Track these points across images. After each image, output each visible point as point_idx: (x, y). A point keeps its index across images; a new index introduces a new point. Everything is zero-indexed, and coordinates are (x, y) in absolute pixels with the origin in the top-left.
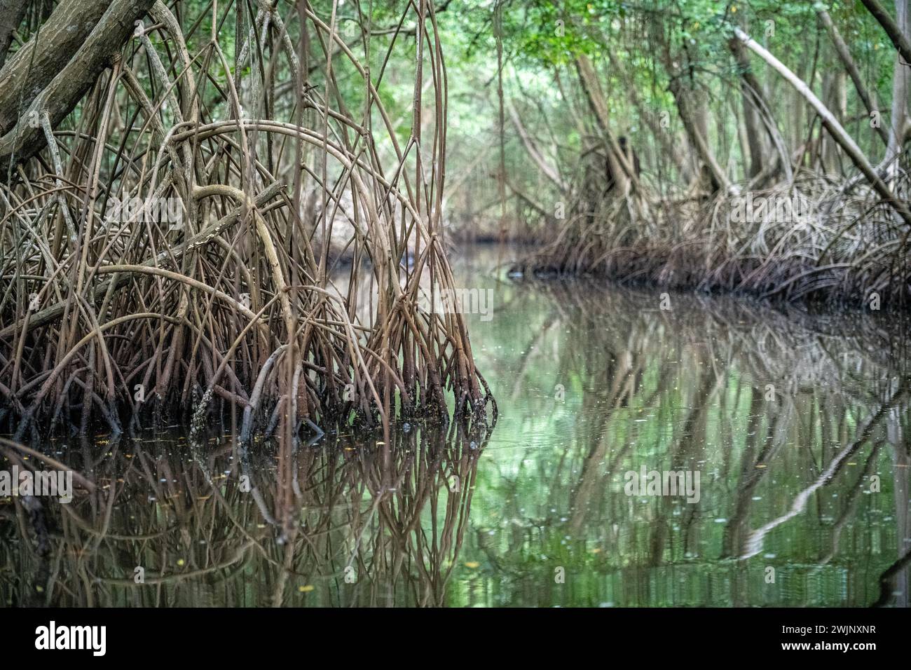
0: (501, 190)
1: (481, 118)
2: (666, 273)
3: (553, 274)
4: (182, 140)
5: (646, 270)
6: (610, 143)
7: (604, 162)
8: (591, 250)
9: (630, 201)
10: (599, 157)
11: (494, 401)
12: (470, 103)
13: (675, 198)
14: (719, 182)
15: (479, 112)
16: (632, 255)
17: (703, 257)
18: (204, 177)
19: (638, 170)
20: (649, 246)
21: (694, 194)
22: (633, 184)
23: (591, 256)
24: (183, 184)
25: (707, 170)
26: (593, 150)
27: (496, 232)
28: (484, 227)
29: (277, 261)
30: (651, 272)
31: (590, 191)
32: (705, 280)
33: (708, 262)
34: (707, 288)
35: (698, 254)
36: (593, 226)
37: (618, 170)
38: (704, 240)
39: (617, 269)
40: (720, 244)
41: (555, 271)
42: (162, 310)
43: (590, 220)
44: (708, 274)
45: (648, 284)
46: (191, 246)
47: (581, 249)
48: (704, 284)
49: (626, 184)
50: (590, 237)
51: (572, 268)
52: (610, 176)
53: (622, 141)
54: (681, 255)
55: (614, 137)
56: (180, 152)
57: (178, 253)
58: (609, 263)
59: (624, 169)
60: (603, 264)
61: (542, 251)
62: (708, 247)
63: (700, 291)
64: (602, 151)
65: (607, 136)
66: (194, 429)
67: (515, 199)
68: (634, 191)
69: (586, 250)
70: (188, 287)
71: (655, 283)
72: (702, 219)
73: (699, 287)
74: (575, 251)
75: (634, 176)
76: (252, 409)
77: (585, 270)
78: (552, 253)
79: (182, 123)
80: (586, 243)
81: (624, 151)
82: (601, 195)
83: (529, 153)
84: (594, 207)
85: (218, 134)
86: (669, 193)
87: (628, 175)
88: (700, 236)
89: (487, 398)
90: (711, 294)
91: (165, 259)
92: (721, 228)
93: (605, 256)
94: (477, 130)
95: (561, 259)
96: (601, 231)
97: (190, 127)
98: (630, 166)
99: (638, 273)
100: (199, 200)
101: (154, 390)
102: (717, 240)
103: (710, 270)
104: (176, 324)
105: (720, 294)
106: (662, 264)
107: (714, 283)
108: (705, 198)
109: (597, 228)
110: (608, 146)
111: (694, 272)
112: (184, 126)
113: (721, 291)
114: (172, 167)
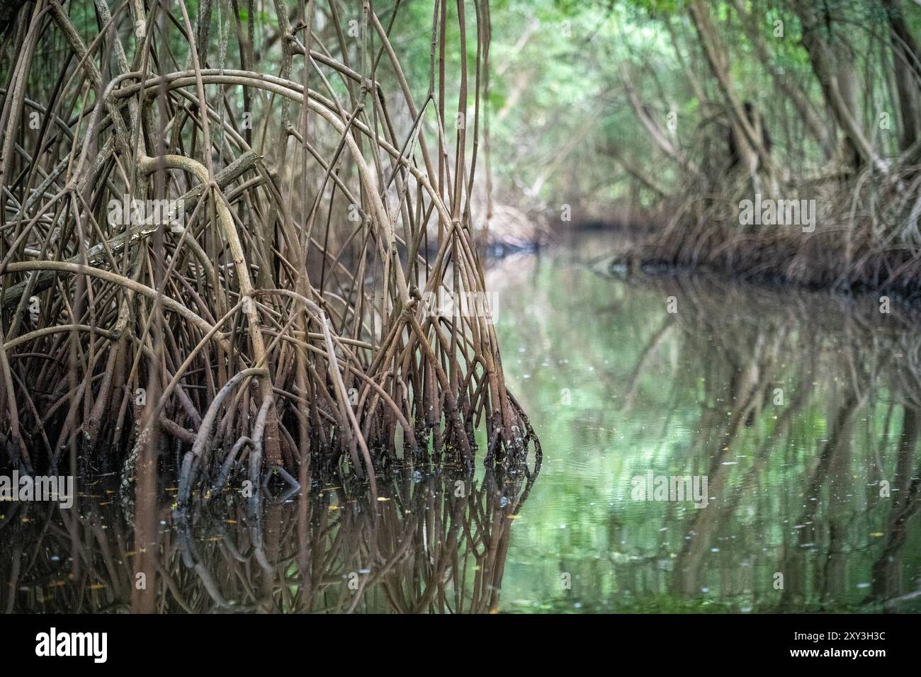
0: (612, 167)
1: (586, 82)
2: (797, 268)
3: (663, 268)
4: (127, 96)
5: (774, 263)
6: (733, 110)
7: (726, 133)
8: (710, 238)
9: (757, 179)
10: (720, 127)
11: (537, 441)
12: (572, 64)
13: (809, 176)
14: (863, 156)
15: (584, 75)
16: (759, 245)
17: (842, 248)
18: (156, 146)
19: (768, 143)
20: (779, 234)
21: (834, 172)
22: (761, 159)
23: (709, 246)
24: (128, 154)
25: (851, 141)
26: (713, 119)
27: (607, 217)
28: (593, 210)
29: (242, 256)
30: (779, 265)
31: (709, 167)
32: (843, 277)
33: (848, 255)
34: (846, 286)
35: (837, 244)
36: (712, 210)
37: (743, 143)
38: (843, 226)
39: (740, 260)
40: (862, 232)
41: (666, 263)
42: (93, 321)
43: (709, 203)
44: (848, 269)
45: (776, 280)
46: (136, 236)
47: (698, 237)
48: (842, 282)
49: (753, 160)
50: (708, 223)
51: (687, 261)
52: (733, 150)
53: (748, 108)
54: (815, 246)
55: (738, 102)
56: (125, 112)
57: (117, 245)
58: (730, 255)
59: (751, 142)
60: (723, 257)
61: (651, 239)
62: (848, 236)
63: (837, 289)
64: (724, 121)
65: (728, 100)
66: (125, 482)
67: (629, 179)
68: (762, 168)
69: (704, 239)
70: (130, 293)
71: (783, 279)
72: (841, 202)
73: (837, 284)
74: (691, 239)
75: (763, 150)
76: (195, 457)
77: (701, 262)
78: (662, 242)
79: (128, 73)
80: (704, 230)
81: (751, 120)
82: (721, 173)
83: (643, 125)
84: (714, 187)
85: (175, 88)
86: (801, 170)
87: (754, 148)
88: (839, 222)
89: (528, 437)
90: (850, 294)
91: (101, 253)
92: (864, 213)
93: (725, 246)
94: (580, 96)
95: (673, 249)
96: (722, 216)
97: (139, 80)
98: (757, 137)
99: (764, 267)
100: (148, 176)
101: (82, 427)
102: (859, 227)
103: (849, 264)
104: (114, 340)
105: (861, 292)
106: (792, 256)
107: (854, 279)
108: (847, 176)
109: (718, 212)
110: (730, 113)
111: (832, 266)
112: (131, 78)
113: (863, 289)
114: (114, 132)
